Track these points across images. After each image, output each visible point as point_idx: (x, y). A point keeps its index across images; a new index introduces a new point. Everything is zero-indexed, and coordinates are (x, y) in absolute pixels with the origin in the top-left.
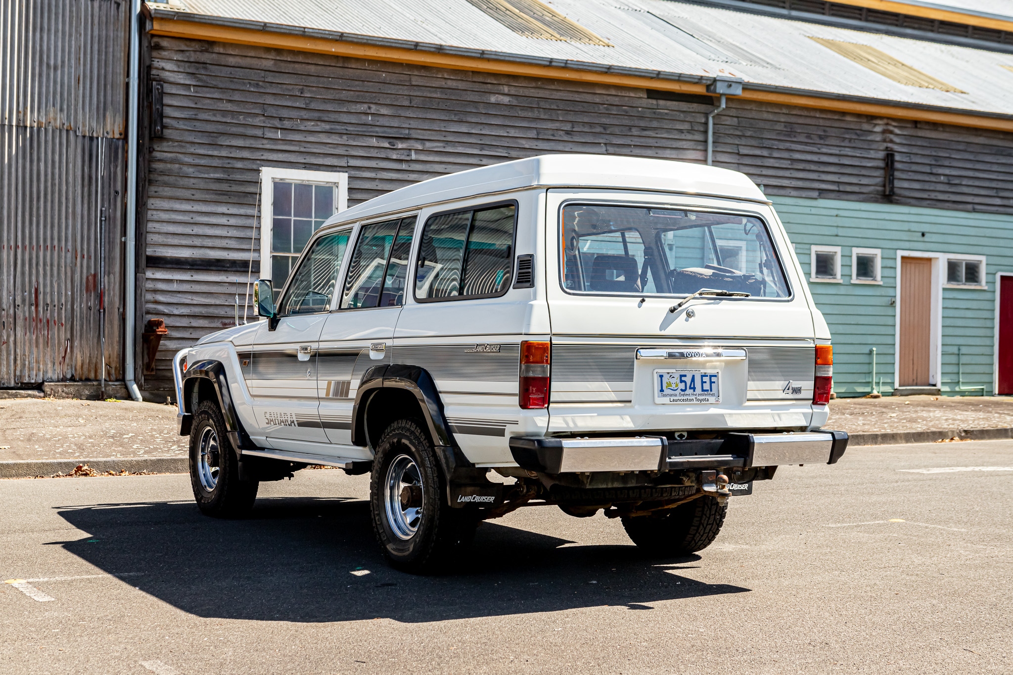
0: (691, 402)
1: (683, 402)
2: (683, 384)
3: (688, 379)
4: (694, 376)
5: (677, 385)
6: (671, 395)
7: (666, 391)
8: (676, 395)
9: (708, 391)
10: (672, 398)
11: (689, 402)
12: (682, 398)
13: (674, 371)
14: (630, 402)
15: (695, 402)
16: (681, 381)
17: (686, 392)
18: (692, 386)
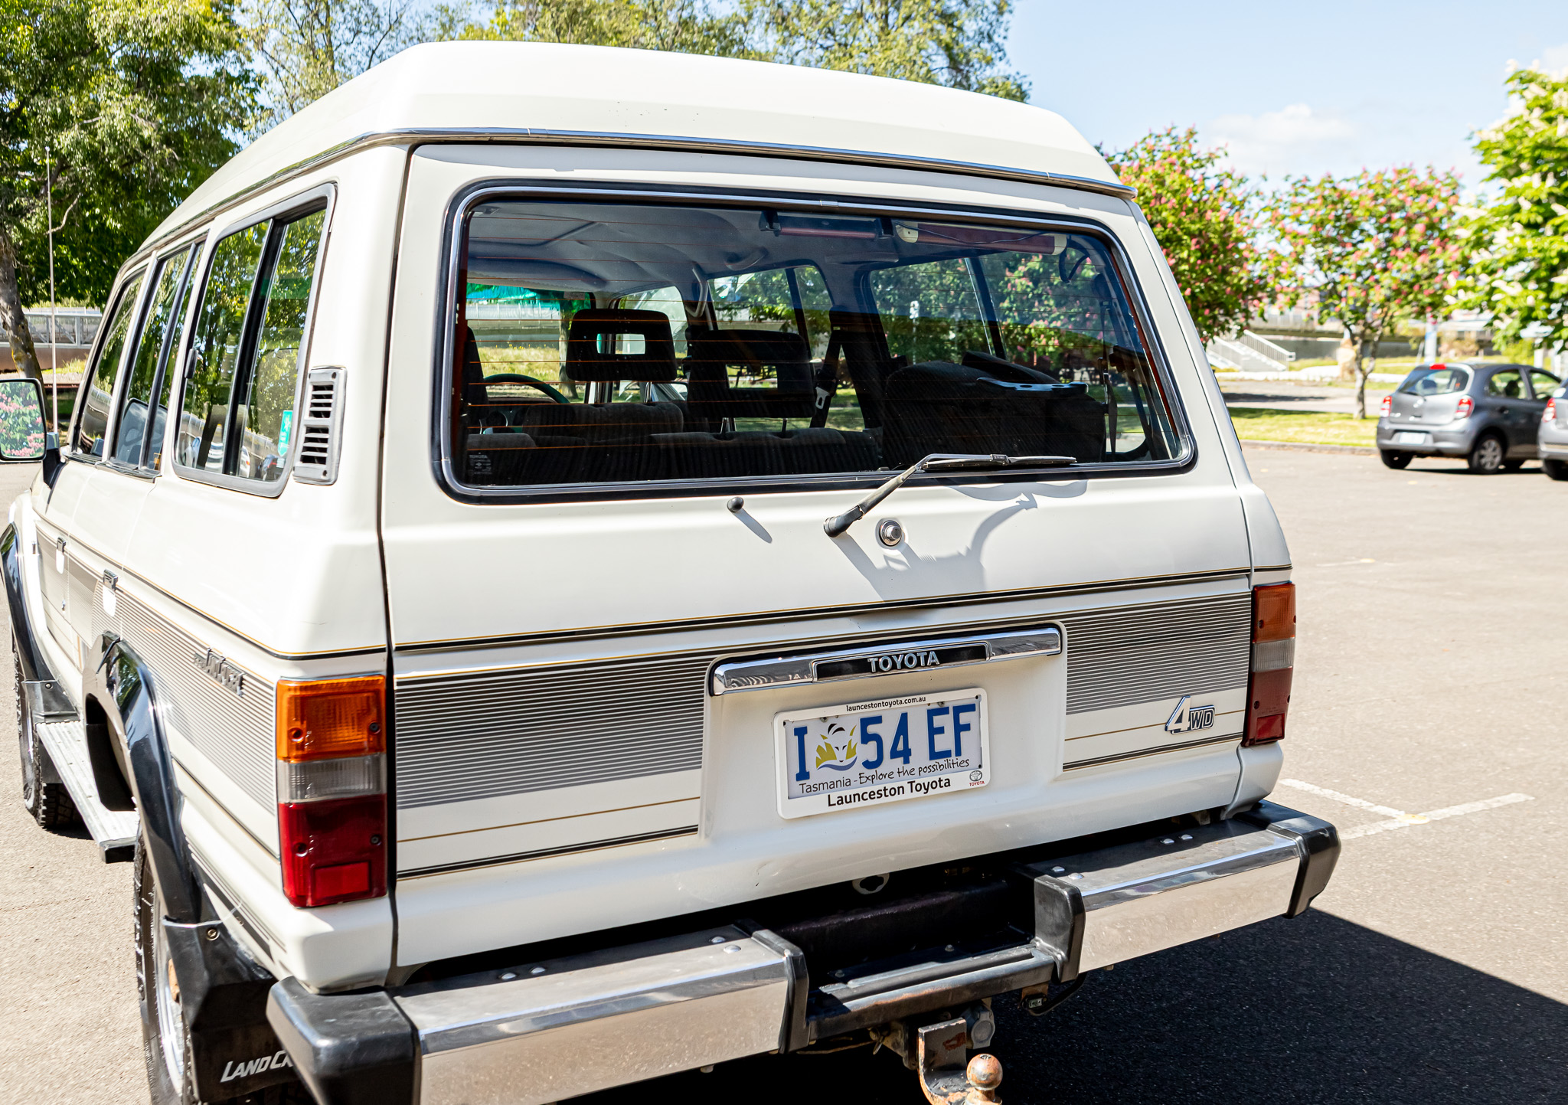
0: (897, 797)
1: (870, 802)
2: (873, 744)
4: (904, 717)
6: (833, 785)
7: (817, 775)
8: (848, 783)
9: (946, 754)
11: (890, 799)
12: (868, 789)
13: (841, 710)
15: (908, 795)
16: (866, 738)
17: (880, 770)
18: (900, 747)
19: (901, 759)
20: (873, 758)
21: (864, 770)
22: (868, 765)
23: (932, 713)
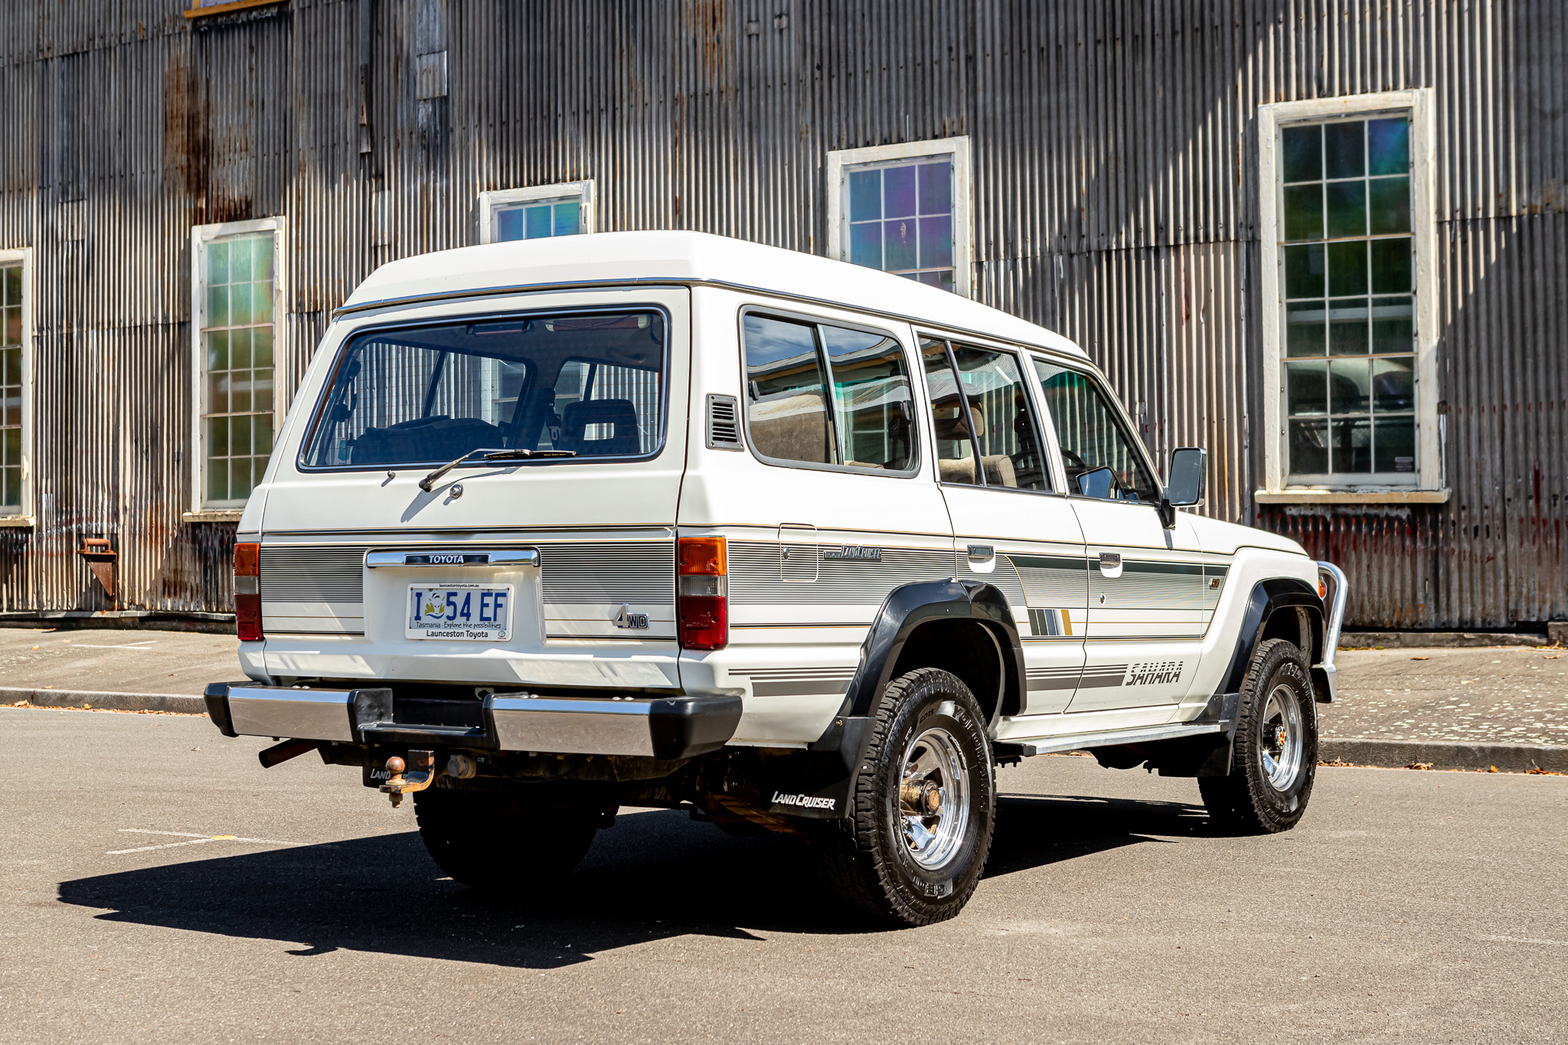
0: (460, 638)
1: (446, 638)
2: (452, 607)
3: (459, 601)
5: (442, 610)
6: (431, 626)
7: (425, 619)
8: (438, 626)
9: (489, 619)
10: (431, 631)
11: (456, 638)
12: (447, 631)
14: (362, 634)
15: (465, 638)
16: (449, 603)
17: (455, 622)
18: (465, 611)
19: (465, 618)
20: (452, 615)
21: (446, 620)
22: (449, 618)
23: (484, 595)
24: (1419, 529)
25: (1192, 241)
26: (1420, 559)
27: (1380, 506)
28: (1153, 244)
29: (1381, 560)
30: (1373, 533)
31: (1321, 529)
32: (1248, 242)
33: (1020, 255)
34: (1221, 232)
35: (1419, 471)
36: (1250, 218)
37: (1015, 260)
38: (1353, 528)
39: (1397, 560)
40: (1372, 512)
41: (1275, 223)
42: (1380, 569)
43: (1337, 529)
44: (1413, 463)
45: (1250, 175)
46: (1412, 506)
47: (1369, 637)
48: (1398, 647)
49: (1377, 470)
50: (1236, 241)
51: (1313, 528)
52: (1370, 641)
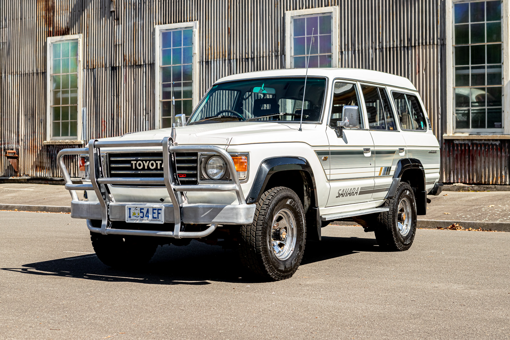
24: (503, 148)
25: (421, 44)
26: (503, 159)
27: (489, 140)
28: (406, 45)
29: (489, 159)
30: (486, 150)
31: (467, 148)
32: (441, 45)
33: (357, 49)
34: (432, 41)
35: (503, 128)
36: (442, 36)
37: (355, 51)
38: (479, 148)
39: (495, 159)
40: (486, 142)
41: (451, 38)
42: (489, 163)
43: (473, 148)
44: (501, 125)
45: (442, 21)
46: (501, 140)
47: (485, 187)
48: (495, 191)
49: (488, 127)
50: (437, 44)
51: (464, 148)
52: (485, 189)
